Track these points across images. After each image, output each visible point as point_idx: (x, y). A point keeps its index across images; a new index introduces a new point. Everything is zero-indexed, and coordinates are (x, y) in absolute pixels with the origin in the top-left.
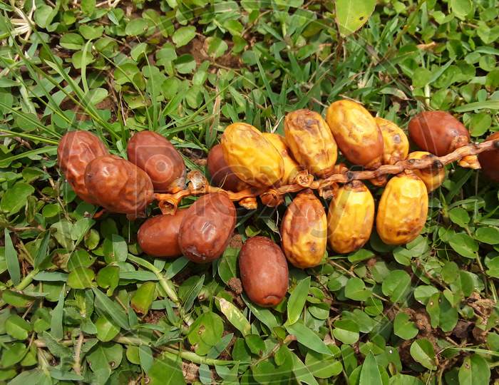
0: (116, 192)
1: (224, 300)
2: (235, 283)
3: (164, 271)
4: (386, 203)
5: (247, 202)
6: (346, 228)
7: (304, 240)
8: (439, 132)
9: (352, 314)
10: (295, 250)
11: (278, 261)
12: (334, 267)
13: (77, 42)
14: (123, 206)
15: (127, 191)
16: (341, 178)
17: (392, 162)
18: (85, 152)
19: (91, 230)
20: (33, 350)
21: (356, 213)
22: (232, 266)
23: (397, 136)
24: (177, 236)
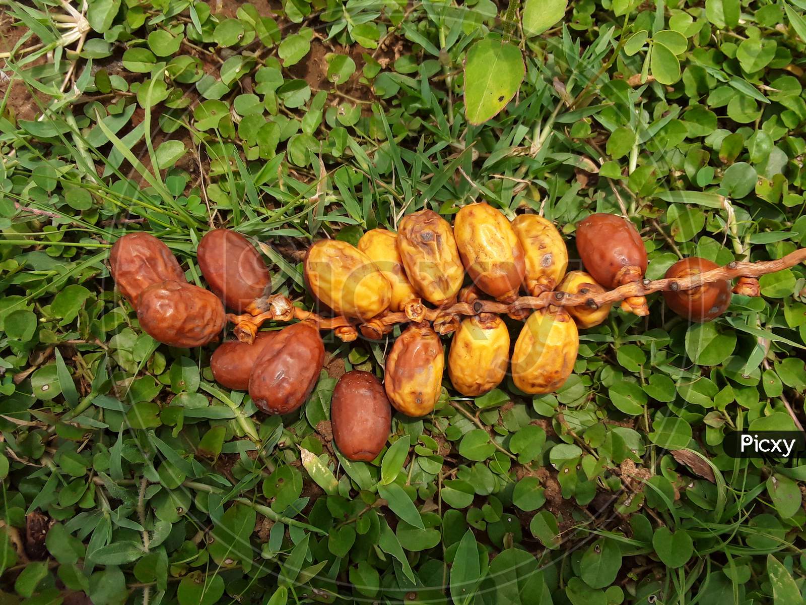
0: (172, 332)
1: (307, 451)
2: (324, 427)
3: (242, 404)
4: (521, 346)
5: (344, 333)
6: (467, 372)
7: (407, 388)
8: (603, 257)
9: (470, 470)
10: (398, 399)
11: (375, 411)
12: (457, 409)
13: (145, 60)
14: (183, 344)
15: (186, 330)
16: (466, 308)
17: (537, 291)
18: (141, 267)
19: (156, 354)
20: (92, 486)
21: (480, 355)
22: (326, 403)
23: (548, 256)
24: (251, 369)
